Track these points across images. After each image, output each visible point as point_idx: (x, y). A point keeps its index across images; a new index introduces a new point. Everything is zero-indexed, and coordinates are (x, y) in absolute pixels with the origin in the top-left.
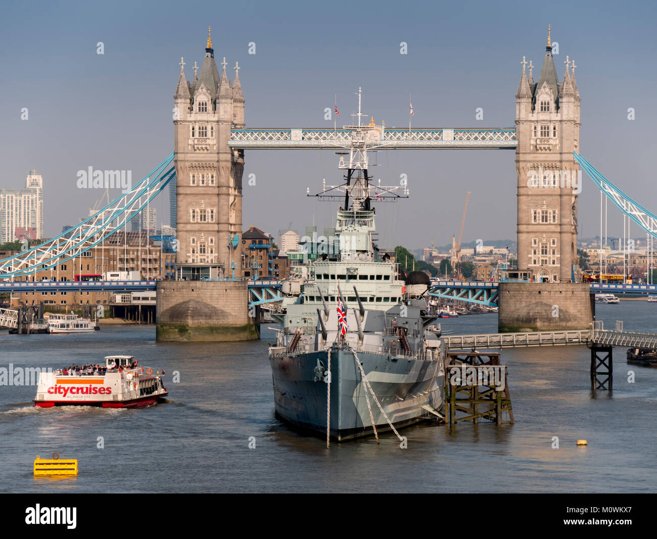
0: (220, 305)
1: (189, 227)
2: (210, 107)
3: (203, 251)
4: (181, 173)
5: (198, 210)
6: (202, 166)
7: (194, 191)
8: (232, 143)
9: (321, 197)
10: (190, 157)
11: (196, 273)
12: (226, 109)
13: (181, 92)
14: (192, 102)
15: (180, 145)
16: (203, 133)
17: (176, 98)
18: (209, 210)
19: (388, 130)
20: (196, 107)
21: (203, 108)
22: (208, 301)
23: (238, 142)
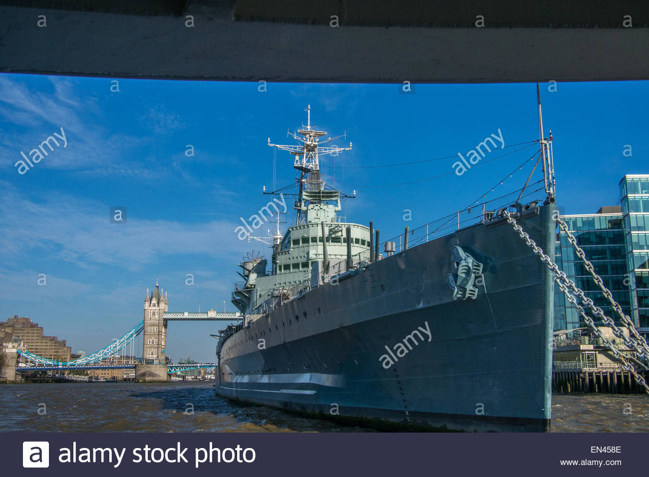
0: (157, 372)
1: (147, 346)
2: (157, 305)
3: (152, 354)
4: (146, 328)
5: (151, 340)
6: (153, 325)
7: (150, 333)
8: (163, 317)
9: (276, 194)
10: (148, 322)
11: (150, 362)
12: (162, 306)
13: (147, 300)
14: (150, 303)
15: (146, 318)
16: (154, 314)
17: (145, 302)
18: (155, 340)
19: (217, 313)
20: (152, 305)
21: (154, 305)
22: (154, 372)
23: (166, 316)
